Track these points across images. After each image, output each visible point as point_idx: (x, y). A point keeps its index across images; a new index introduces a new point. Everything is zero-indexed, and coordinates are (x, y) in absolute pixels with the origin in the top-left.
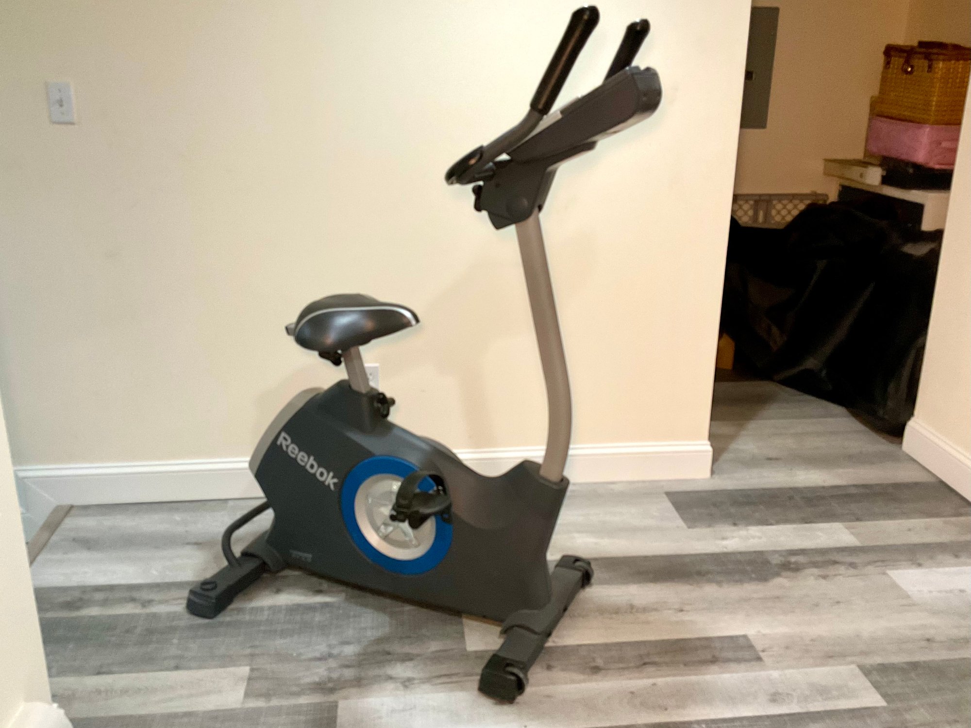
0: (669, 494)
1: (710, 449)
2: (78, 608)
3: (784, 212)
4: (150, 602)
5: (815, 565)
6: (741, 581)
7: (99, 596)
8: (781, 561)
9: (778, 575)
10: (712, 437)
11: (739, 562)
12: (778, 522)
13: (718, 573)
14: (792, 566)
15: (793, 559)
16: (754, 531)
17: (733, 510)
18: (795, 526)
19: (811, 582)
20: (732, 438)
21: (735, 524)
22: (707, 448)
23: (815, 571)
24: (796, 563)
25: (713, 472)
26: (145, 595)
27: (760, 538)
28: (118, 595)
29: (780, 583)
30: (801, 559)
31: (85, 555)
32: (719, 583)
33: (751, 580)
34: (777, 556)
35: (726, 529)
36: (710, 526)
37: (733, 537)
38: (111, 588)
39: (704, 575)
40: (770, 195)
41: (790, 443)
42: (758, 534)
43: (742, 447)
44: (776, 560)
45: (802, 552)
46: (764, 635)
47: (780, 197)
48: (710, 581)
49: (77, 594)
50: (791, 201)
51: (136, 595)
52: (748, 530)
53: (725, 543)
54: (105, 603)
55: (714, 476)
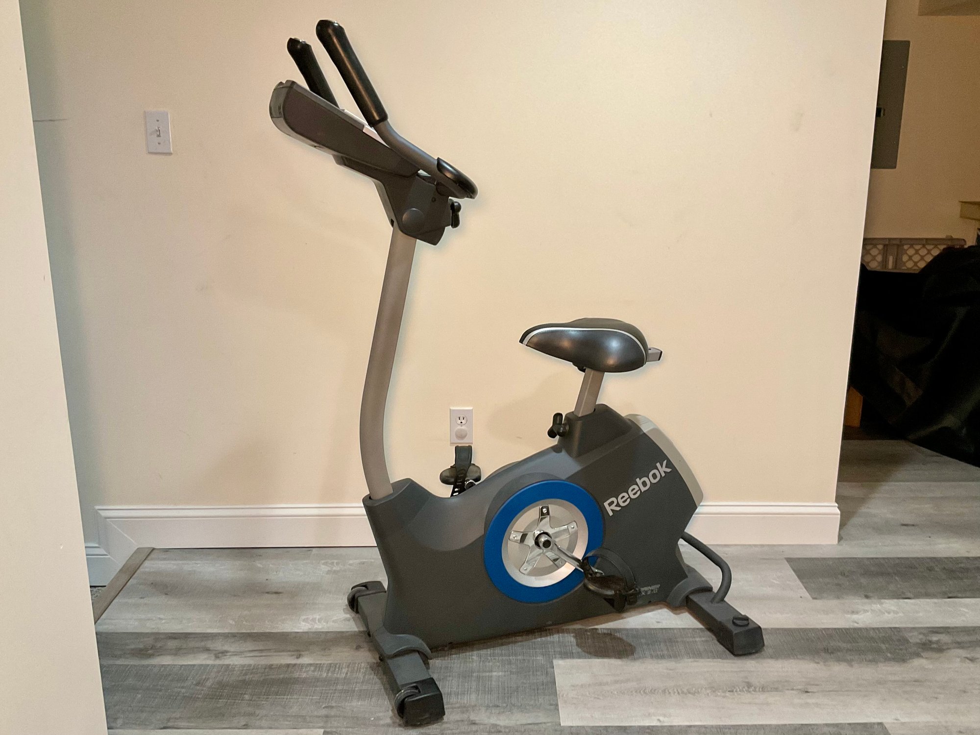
0: (789, 560)
1: (839, 512)
2: (150, 656)
3: (916, 258)
4: (224, 653)
5: (960, 645)
6: (874, 661)
7: (172, 644)
8: (921, 639)
9: (918, 655)
10: (839, 499)
11: (872, 639)
12: (917, 596)
13: (848, 650)
14: (934, 646)
15: (935, 638)
16: (890, 604)
17: (863, 581)
18: (936, 600)
19: (957, 664)
20: (863, 500)
21: (867, 597)
22: (834, 510)
23: (962, 653)
24: (938, 642)
25: (840, 538)
26: (218, 645)
27: (896, 612)
28: (192, 644)
29: (921, 664)
30: (944, 638)
31: (162, 600)
32: (850, 663)
33: (887, 660)
34: (916, 633)
35: (858, 602)
36: (838, 598)
37: (866, 611)
38: (186, 636)
39: (832, 653)
40: (901, 239)
41: (928, 508)
42: (893, 608)
43: (873, 511)
44: (915, 638)
45: (946, 630)
46: (903, 724)
47: (912, 242)
48: (839, 660)
49: (150, 641)
50: (924, 246)
51: (210, 644)
52: (882, 604)
53: (855, 617)
54: (177, 652)
55: (842, 542)
